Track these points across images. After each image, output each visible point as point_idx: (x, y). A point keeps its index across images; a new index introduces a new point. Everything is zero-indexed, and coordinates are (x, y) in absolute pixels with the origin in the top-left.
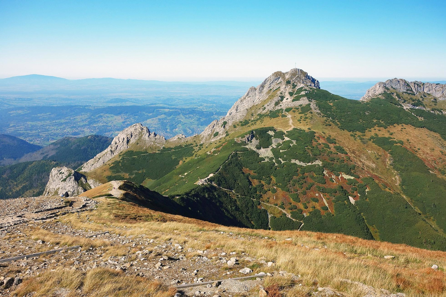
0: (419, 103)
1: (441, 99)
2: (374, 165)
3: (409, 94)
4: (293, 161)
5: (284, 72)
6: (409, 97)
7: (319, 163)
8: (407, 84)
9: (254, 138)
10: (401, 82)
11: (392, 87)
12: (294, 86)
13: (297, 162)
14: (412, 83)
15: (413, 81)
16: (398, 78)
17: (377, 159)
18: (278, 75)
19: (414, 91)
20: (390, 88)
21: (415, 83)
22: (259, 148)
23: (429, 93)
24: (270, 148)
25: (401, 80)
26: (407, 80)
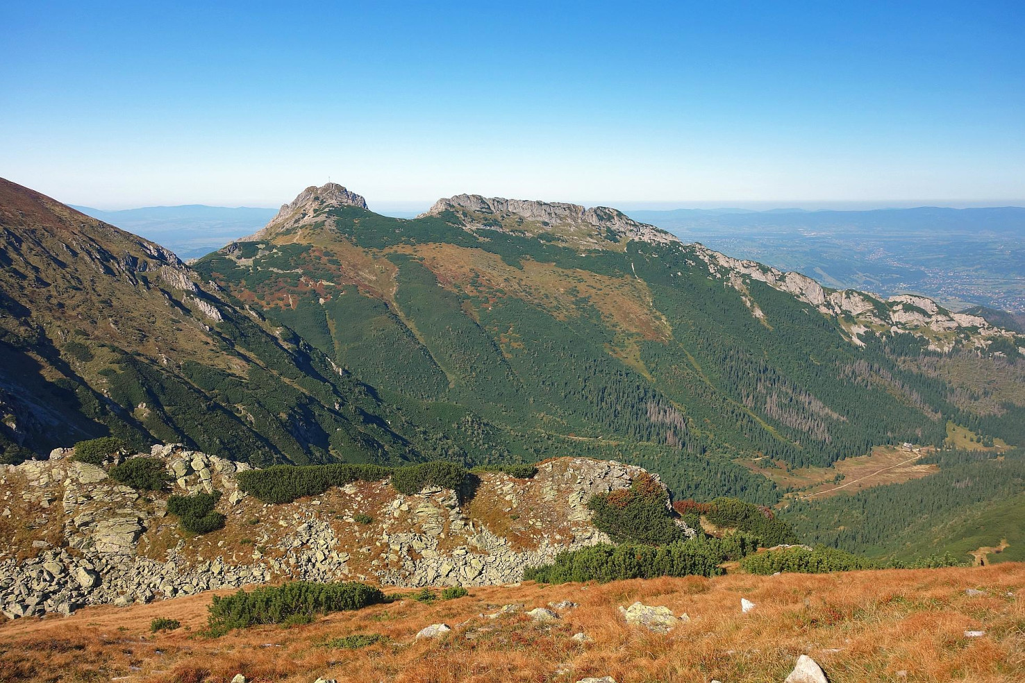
0: (496, 223)
1: (530, 219)
2: (374, 278)
3: (483, 212)
4: (271, 269)
5: (318, 187)
6: (482, 216)
7: (300, 271)
8: (481, 200)
9: (237, 250)
10: (472, 199)
11: (459, 204)
12: (323, 202)
13: (275, 270)
14: (490, 199)
15: (493, 197)
16: (469, 193)
17: (382, 273)
18: (311, 190)
19: (493, 209)
20: (456, 205)
21: (493, 200)
22: (239, 258)
23: (514, 211)
24: (254, 258)
25: (473, 196)
26: (483, 196)
